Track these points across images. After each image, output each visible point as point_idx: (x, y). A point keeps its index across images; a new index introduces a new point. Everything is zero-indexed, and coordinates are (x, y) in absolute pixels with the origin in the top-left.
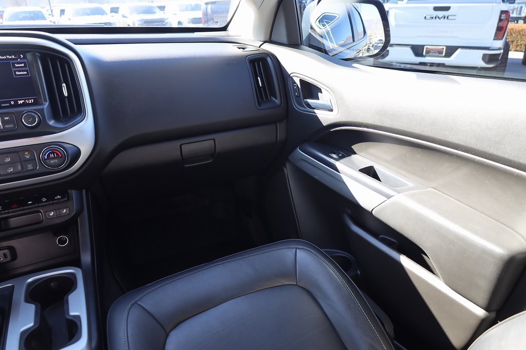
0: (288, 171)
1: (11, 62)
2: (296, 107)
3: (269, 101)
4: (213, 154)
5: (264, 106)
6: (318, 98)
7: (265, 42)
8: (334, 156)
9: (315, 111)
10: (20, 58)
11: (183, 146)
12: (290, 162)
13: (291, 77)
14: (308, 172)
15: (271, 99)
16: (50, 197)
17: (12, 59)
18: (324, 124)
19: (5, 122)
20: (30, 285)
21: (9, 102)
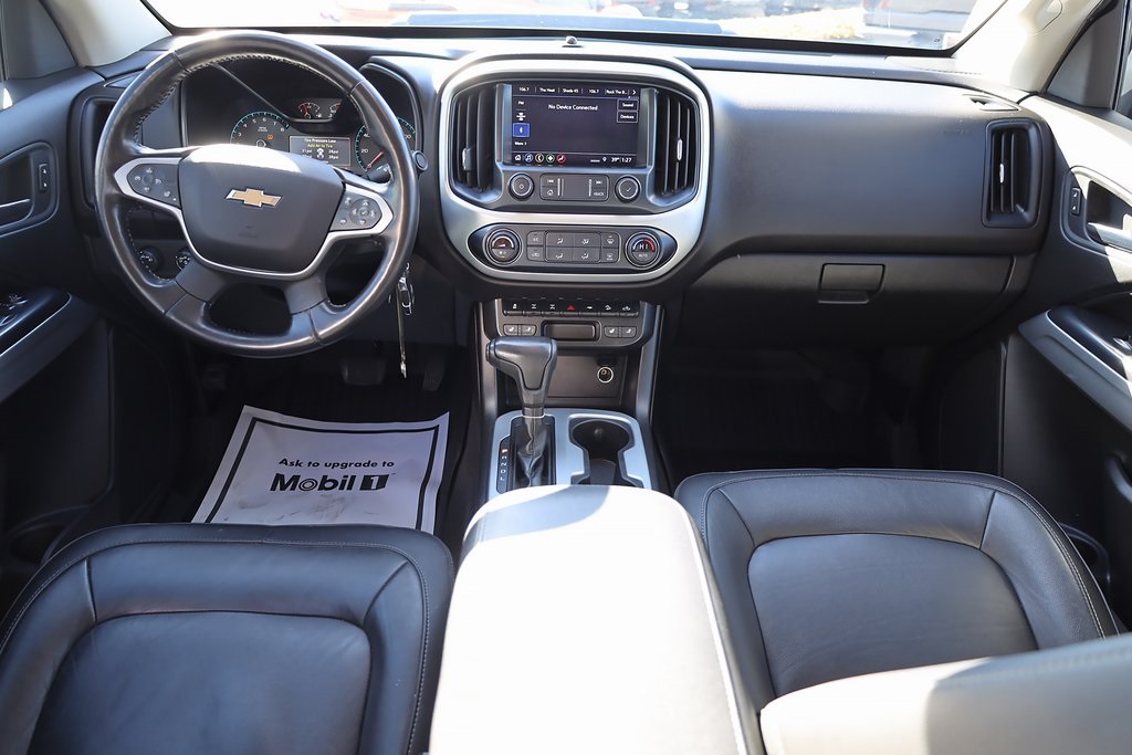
0: (1010, 352)
1: (619, 99)
2: (1067, 233)
3: (1011, 213)
4: (874, 291)
5: (996, 221)
6: (1120, 225)
7: (1032, 94)
8: (1124, 344)
9: (1107, 249)
10: (631, 95)
11: (826, 267)
12: (1018, 335)
13: (1073, 174)
14: (1055, 364)
15: (1015, 209)
16: (617, 307)
17: (621, 95)
18: (1120, 279)
19: (596, 188)
20: (573, 422)
21: (600, 158)
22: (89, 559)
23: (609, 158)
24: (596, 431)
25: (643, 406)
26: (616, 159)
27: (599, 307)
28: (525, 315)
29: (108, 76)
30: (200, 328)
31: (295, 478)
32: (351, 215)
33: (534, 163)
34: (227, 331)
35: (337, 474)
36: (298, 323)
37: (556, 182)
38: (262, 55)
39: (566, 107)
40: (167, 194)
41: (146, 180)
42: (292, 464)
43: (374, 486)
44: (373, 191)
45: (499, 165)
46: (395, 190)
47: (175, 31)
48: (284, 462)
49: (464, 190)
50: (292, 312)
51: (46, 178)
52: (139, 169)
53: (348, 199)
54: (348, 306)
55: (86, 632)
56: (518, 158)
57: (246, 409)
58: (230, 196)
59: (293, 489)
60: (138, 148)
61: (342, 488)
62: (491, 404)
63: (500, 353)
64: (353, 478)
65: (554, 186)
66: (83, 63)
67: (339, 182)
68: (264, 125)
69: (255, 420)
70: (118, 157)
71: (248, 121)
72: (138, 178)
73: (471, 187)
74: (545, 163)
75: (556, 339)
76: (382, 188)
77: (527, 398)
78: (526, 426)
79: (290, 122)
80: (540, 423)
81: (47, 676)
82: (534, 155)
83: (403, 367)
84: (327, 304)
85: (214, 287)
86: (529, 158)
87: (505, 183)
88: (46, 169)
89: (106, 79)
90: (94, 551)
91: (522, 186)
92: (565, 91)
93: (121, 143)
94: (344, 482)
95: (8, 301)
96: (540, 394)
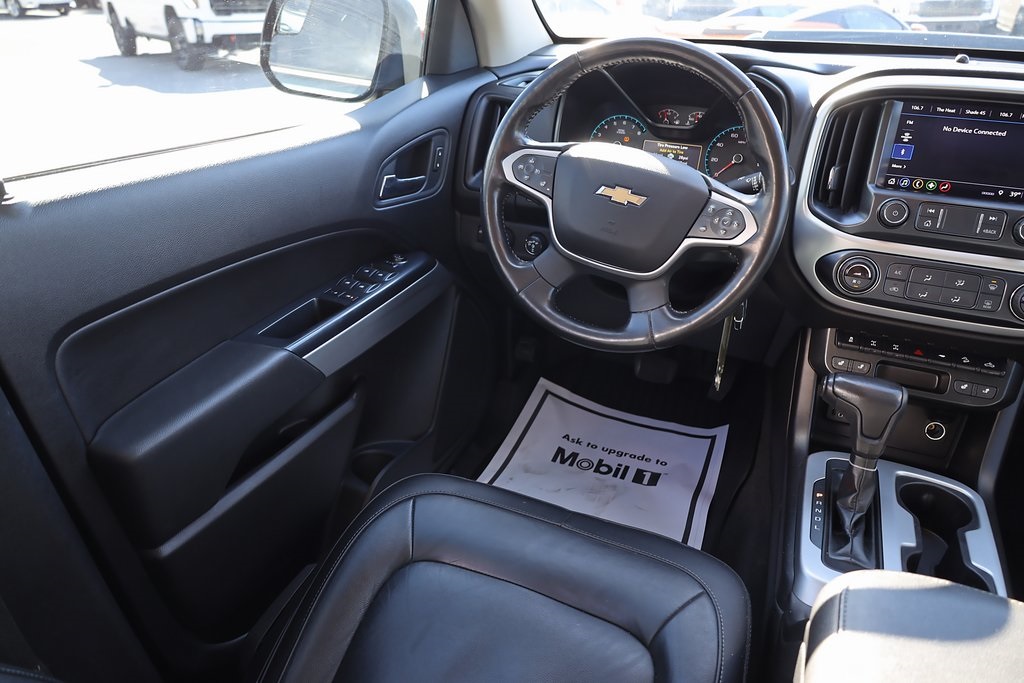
16: (977, 361)
19: (985, 224)
20: (900, 479)
21: (996, 191)
22: (415, 498)
23: (1007, 192)
24: (925, 497)
25: (987, 480)
26: (1016, 194)
27: (954, 357)
28: (863, 351)
29: (501, 76)
30: (544, 310)
31: (574, 455)
32: (712, 223)
33: (910, 189)
34: (568, 318)
35: (613, 461)
36: (636, 321)
37: (938, 212)
38: (656, 59)
39: (965, 131)
40: (542, 184)
41: (528, 168)
42: (573, 441)
43: (646, 481)
44: (740, 202)
45: (871, 188)
46: (765, 200)
47: (557, 40)
48: (567, 437)
49: (823, 211)
50: (633, 309)
51: (440, 160)
52: (524, 159)
53: (712, 207)
54: (691, 314)
55: (403, 564)
56: (892, 182)
57: (542, 381)
58: (599, 192)
59: (571, 464)
60: (526, 140)
61: (615, 475)
62: (802, 438)
63: (837, 390)
64: (627, 468)
65: (934, 217)
66: (484, 64)
67: (705, 189)
68: (622, 127)
69: (547, 393)
70: (509, 146)
71: (609, 123)
72: (521, 166)
73: (831, 207)
74: (924, 190)
75: (906, 386)
76: (750, 199)
77: (860, 445)
78: (852, 476)
79: (650, 127)
80: (870, 476)
81: (366, 597)
82: (912, 180)
83: (718, 380)
84: (668, 307)
85: (565, 274)
86: (906, 182)
87: (875, 207)
88: (441, 151)
89: (499, 79)
90: (419, 493)
91: (896, 213)
92: (968, 112)
93: (513, 133)
94: (618, 470)
95: (393, 260)
96: (877, 445)
